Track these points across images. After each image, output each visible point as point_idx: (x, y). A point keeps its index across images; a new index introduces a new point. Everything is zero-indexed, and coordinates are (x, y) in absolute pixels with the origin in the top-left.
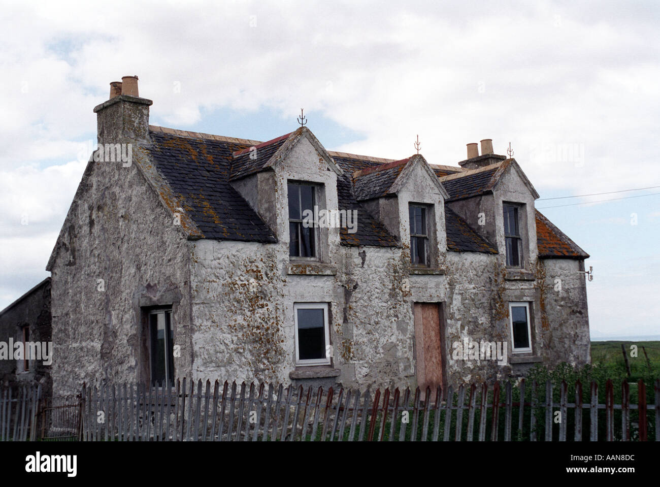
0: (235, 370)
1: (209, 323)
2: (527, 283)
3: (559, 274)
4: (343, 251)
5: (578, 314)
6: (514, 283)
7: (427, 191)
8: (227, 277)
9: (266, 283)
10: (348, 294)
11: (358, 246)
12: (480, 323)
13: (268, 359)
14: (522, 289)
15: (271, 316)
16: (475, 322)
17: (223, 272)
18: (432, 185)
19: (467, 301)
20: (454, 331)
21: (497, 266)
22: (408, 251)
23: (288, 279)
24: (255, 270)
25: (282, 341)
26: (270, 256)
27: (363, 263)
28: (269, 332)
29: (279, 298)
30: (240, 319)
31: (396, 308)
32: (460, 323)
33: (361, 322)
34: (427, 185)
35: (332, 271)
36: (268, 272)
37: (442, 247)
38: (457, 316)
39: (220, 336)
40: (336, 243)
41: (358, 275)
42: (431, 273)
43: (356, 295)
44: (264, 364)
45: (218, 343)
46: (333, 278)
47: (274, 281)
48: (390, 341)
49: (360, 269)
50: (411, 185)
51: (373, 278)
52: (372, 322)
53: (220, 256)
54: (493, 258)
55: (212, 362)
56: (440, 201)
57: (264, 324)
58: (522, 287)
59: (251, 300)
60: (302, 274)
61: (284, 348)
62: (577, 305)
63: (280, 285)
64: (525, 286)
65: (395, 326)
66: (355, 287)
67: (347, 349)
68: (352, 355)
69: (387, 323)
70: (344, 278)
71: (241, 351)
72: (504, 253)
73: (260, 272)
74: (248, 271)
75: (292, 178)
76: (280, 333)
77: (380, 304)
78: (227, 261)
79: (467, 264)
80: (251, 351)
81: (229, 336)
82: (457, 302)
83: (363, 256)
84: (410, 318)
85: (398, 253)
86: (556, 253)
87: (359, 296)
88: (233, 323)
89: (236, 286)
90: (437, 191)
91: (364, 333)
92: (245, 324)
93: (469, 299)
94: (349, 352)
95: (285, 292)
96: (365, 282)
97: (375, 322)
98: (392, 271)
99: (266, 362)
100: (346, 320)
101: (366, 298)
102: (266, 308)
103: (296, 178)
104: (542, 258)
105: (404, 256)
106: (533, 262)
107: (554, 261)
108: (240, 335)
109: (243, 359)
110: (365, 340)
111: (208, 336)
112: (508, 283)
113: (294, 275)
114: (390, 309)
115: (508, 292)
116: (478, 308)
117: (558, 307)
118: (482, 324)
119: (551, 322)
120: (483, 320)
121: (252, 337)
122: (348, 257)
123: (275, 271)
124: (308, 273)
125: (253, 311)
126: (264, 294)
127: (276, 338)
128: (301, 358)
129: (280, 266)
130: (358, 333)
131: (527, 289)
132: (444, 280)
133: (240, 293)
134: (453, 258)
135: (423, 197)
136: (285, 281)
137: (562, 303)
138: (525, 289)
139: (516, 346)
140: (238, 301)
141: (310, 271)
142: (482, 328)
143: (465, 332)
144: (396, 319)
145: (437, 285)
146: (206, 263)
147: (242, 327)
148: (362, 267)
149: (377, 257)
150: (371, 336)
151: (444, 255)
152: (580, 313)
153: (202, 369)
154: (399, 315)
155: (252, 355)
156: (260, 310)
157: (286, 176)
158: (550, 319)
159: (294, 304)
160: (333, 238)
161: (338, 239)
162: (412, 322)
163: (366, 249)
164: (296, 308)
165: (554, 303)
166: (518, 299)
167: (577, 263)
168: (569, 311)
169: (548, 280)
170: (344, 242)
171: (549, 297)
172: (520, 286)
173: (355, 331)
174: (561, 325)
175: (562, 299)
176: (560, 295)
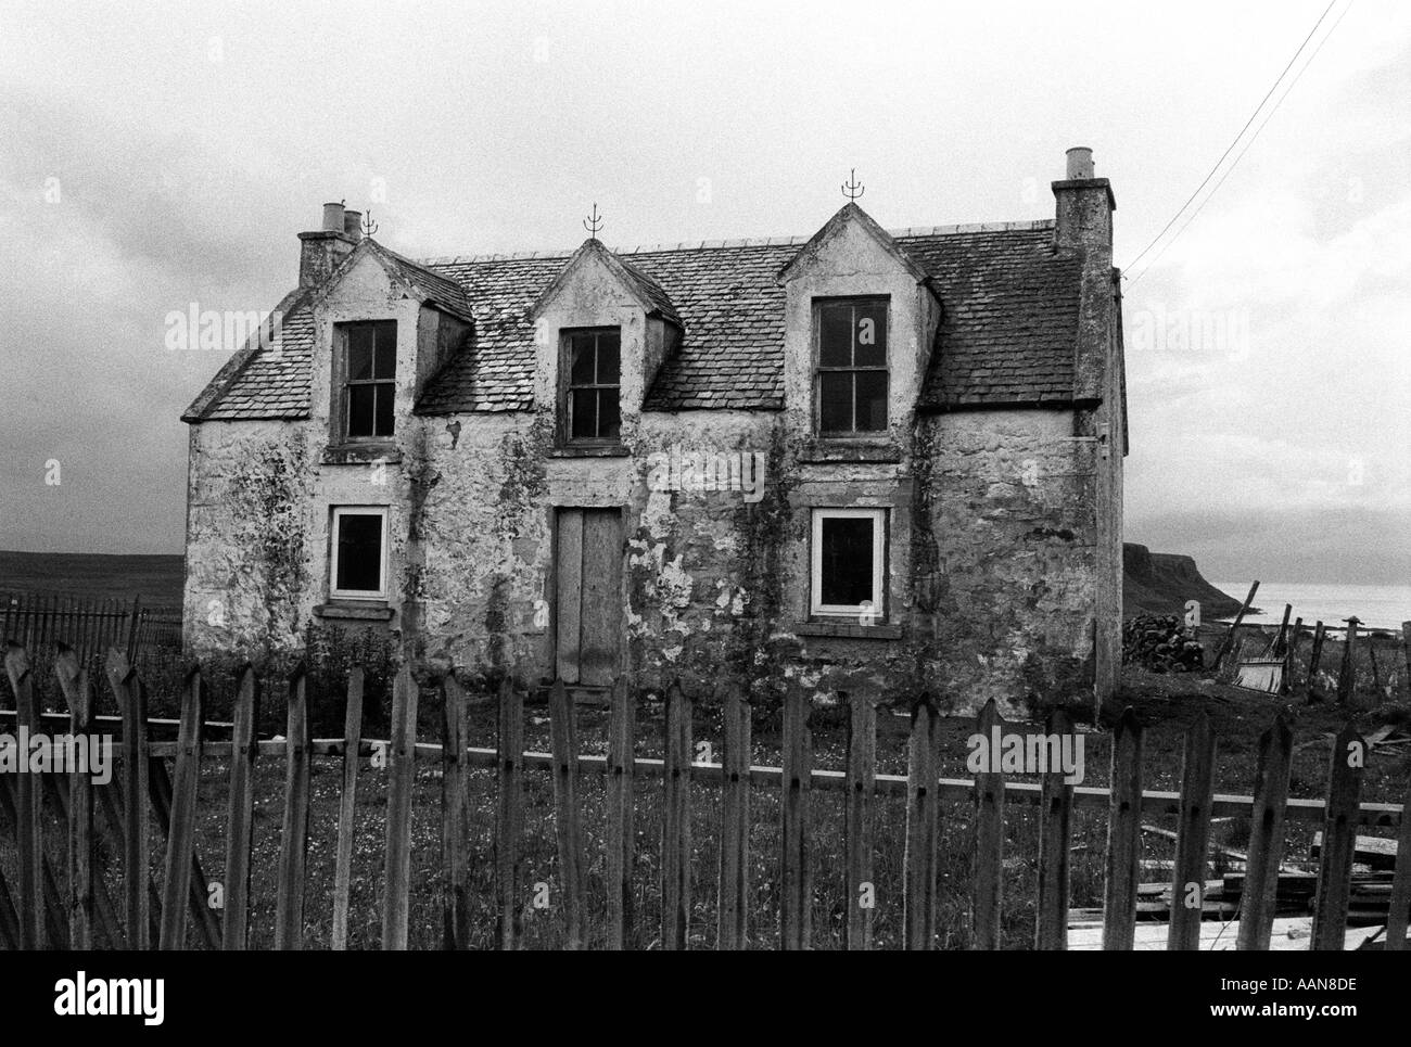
0: (239, 596)
1: (210, 531)
2: (874, 469)
3: (993, 444)
4: (416, 423)
5: (1055, 539)
6: (829, 468)
7: (606, 302)
8: (238, 470)
9: (290, 476)
10: (420, 493)
11: (444, 415)
12: (719, 548)
13: (285, 584)
14: (854, 480)
15: (293, 525)
16: (706, 547)
17: (233, 463)
18: (619, 290)
19: (687, 506)
20: (646, 561)
21: (780, 435)
22: (550, 417)
23: (323, 471)
24: (276, 458)
25: (308, 561)
26: (299, 438)
27: (454, 442)
28: (289, 546)
29: (308, 498)
30: (250, 527)
31: (514, 516)
32: (660, 549)
33: (443, 538)
34: (605, 293)
35: (390, 458)
36: (295, 462)
37: (629, 404)
38: (657, 532)
39: (223, 548)
40: (406, 413)
41: (441, 461)
42: (591, 453)
43: (435, 493)
44: (280, 590)
45: (219, 558)
46: (396, 467)
47: (302, 474)
48: (497, 571)
49: (449, 452)
50: (566, 298)
51: (470, 465)
52: (464, 538)
53: (230, 442)
54: (770, 420)
55: (209, 582)
56: (634, 319)
57: (283, 536)
58: (855, 476)
59: (267, 501)
60: (341, 463)
61: (310, 571)
62: (1054, 516)
63: (309, 480)
64: (863, 473)
65: (509, 546)
66: (435, 482)
67: (413, 579)
68: (420, 589)
69: (494, 542)
70: (416, 466)
71: (248, 570)
72: (806, 406)
73: (282, 461)
74: (266, 461)
75: (340, 319)
76: (304, 549)
77: (481, 510)
78: (239, 449)
79: (695, 433)
80: (261, 572)
81: (235, 549)
82: (657, 508)
83: (455, 430)
84: (543, 534)
85: (527, 421)
87: (443, 495)
88: (240, 532)
89: (249, 482)
90: (629, 299)
91: (446, 556)
92: (257, 534)
93: (691, 502)
94: (416, 584)
95: (318, 490)
96: (455, 472)
97: (469, 538)
98: (510, 452)
99: (283, 588)
100: (413, 533)
101: (454, 498)
102: (286, 514)
103: (348, 319)
104: (929, 409)
105: (540, 424)
106: (899, 422)
107: (978, 417)
108: (249, 549)
109: (251, 581)
110: (449, 567)
111: (206, 548)
112: (810, 468)
113: (327, 464)
114: (503, 518)
115: (807, 488)
116: (716, 520)
117: (980, 521)
118: (724, 550)
119: (951, 554)
120: (727, 543)
121: (263, 553)
122: (428, 433)
123: (304, 459)
124: (349, 461)
125: (269, 516)
126: (286, 493)
127: (297, 555)
128: (339, 587)
129: (312, 452)
130: (433, 555)
131: (871, 481)
132: (627, 467)
133: (253, 492)
134: (658, 423)
135: (593, 314)
136: (317, 474)
137: (996, 512)
138: (865, 480)
139: (826, 600)
140: (249, 502)
141: (352, 458)
142: (721, 557)
143: (676, 564)
144: (513, 535)
145: (612, 477)
146: (210, 452)
147: (253, 537)
148: (454, 448)
149: (483, 432)
150: (461, 562)
151: (632, 418)
152: (1066, 535)
153: (197, 589)
154: (519, 529)
155: (263, 576)
156: (281, 516)
157: (332, 317)
158: (945, 547)
159: (332, 507)
160: (403, 405)
161: (410, 406)
162: (547, 542)
163: (461, 418)
164: (338, 513)
165: (963, 511)
166: (840, 502)
167: (1066, 419)
168: (1022, 530)
169: (948, 461)
170: (421, 410)
171: (948, 500)
172: (849, 472)
173: (430, 552)
174: (985, 562)
175: (998, 502)
176: (992, 492)
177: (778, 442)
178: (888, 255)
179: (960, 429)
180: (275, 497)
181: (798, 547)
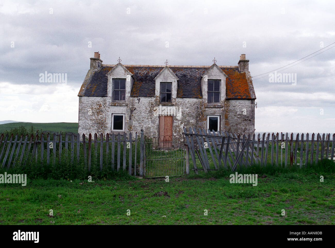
0: (91, 131)
1: (84, 118)
2: (218, 109)
3: (238, 105)
4: (131, 98)
5: (248, 121)
6: (210, 109)
7: (169, 78)
8: (91, 106)
9: (103, 108)
10: (132, 111)
11: (137, 97)
12: (191, 122)
13: (102, 129)
14: (215, 111)
15: (104, 117)
16: (188, 122)
17: (89, 105)
18: (172, 76)
19: (185, 115)
20: (177, 124)
21: (202, 103)
22: (158, 98)
23: (110, 107)
24: (99, 104)
25: (107, 124)
26: (105, 100)
27: (139, 102)
28: (103, 121)
29: (107, 112)
30: (94, 118)
31: (151, 116)
32: (180, 122)
33: (137, 120)
34: (169, 76)
35: (125, 105)
36: (104, 105)
37: (174, 96)
38: (179, 119)
39: (87, 122)
40: (128, 96)
41: (136, 106)
42: (167, 105)
43: (135, 112)
44: (101, 130)
45: (87, 124)
46: (127, 106)
47: (105, 107)
48: (148, 126)
49: (138, 104)
50: (162, 76)
51: (142, 106)
52: (141, 120)
53: (89, 101)
54: (200, 100)
55: (84, 128)
56: (175, 81)
57: (101, 119)
58: (215, 110)
59: (97, 113)
60: (115, 105)
61: (108, 126)
62: (248, 117)
63: (107, 108)
64: (216, 110)
65: (150, 122)
66: (135, 109)
67: (130, 127)
68: (132, 129)
69: (147, 121)
70: (131, 106)
71: (93, 126)
72: (206, 98)
73: (101, 105)
74: (97, 105)
75: (114, 78)
76: (106, 122)
77: (144, 115)
78: (91, 102)
79: (186, 102)
80: (96, 126)
81: (90, 122)
83: (139, 100)
84: (157, 119)
85: (153, 99)
86: (237, 98)
87: (136, 112)
88: (91, 119)
89: (93, 109)
90: (174, 78)
91: (137, 123)
92: (95, 119)
93: (186, 114)
94: (131, 128)
95: (109, 110)
96: (139, 108)
97: (142, 120)
98: (150, 104)
99: (101, 129)
100: (130, 119)
101: (139, 113)
102: (102, 115)
103: (115, 78)
104: (227, 100)
105: (156, 99)
106: (223, 101)
107: (236, 101)
108: (93, 122)
109: (94, 128)
110: (138, 125)
111: (84, 121)
112: (207, 108)
113: (112, 106)
114: (149, 116)
115: (207, 112)
116: (190, 117)
117: (236, 118)
118: (192, 122)
119: (231, 123)
120: (192, 121)
121: (97, 123)
122: (133, 100)
123: (106, 105)
124: (116, 105)
125: (98, 115)
126: (102, 111)
127: (105, 123)
128: (114, 129)
129: (108, 103)
130: (135, 123)
131: (218, 111)
133: (94, 111)
134: (179, 100)
135: (167, 79)
136: (109, 107)
137: (239, 116)
138: (217, 111)
139: (209, 131)
140: (93, 113)
141: (117, 105)
142: (191, 124)
143: (183, 125)
144: (151, 119)
146: (84, 103)
147: (94, 120)
148: (139, 103)
149: (145, 101)
150: (140, 124)
151: (174, 99)
152: (250, 120)
153: (81, 130)
154: (152, 118)
155: (97, 127)
156: (101, 115)
157: (112, 77)
158: (230, 122)
159: (112, 114)
160: (128, 95)
161: (129, 95)
162: (158, 121)
163: (140, 98)
164: (113, 115)
165: (233, 116)
166: (213, 114)
167: (250, 101)
168: (243, 119)
169: (231, 108)
170: (132, 96)
171: (231, 114)
172: (214, 109)
173: (134, 122)
174: (237, 124)
175: (239, 115)
176: (238, 113)
177: (202, 104)
178: (221, 73)
179: (233, 102)
180: (99, 112)
181: (205, 122)
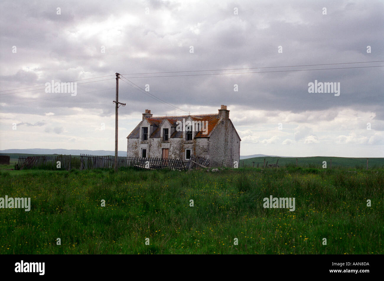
3: (201, 142)
4: (150, 139)
6: (187, 144)
9: (137, 145)
10: (150, 147)
11: (152, 138)
15: (138, 150)
16: (176, 152)
17: (132, 143)
20: (170, 154)
22: (162, 138)
26: (138, 140)
29: (139, 147)
30: (133, 151)
31: (159, 149)
32: (172, 153)
34: (167, 125)
35: (147, 143)
37: (169, 137)
38: (171, 151)
42: (166, 142)
43: (151, 147)
49: (153, 142)
50: (164, 125)
53: (132, 141)
54: (182, 139)
56: (170, 128)
57: (137, 152)
60: (142, 143)
61: (139, 155)
62: (206, 149)
63: (139, 145)
64: (190, 145)
67: (149, 156)
69: (157, 152)
70: (150, 144)
72: (185, 137)
73: (137, 143)
74: (135, 143)
76: (139, 153)
77: (156, 149)
79: (175, 140)
82: (172, 148)
83: (153, 140)
85: (160, 139)
86: (201, 137)
90: (169, 125)
93: (175, 148)
96: (153, 144)
97: (154, 152)
98: (158, 142)
100: (149, 151)
101: (153, 147)
104: (195, 138)
105: (161, 139)
106: (193, 139)
107: (200, 139)
112: (185, 144)
115: (185, 146)
116: (177, 150)
117: (200, 150)
120: (178, 152)
122: (151, 140)
125: (135, 149)
128: (142, 157)
129: (140, 142)
130: (151, 154)
132: (169, 144)
133: (134, 146)
134: (172, 139)
135: (166, 127)
139: (186, 158)
140: (133, 148)
142: (177, 154)
143: (173, 155)
145: (168, 145)
146: (130, 142)
149: (156, 140)
150: (154, 154)
151: (169, 139)
152: (207, 151)
154: (159, 151)
157: (142, 127)
158: (197, 153)
159: (142, 148)
160: (148, 137)
161: (149, 137)
162: (162, 152)
163: (154, 138)
164: (142, 149)
165: (198, 149)
166: (188, 148)
167: (207, 139)
168: (203, 151)
169: (197, 144)
170: (150, 137)
171: (197, 148)
172: (189, 145)
173: (151, 153)
174: (200, 154)
175: (201, 148)
176: (201, 147)
177: (182, 141)
179: (198, 140)
180: (136, 147)
181: (184, 153)
